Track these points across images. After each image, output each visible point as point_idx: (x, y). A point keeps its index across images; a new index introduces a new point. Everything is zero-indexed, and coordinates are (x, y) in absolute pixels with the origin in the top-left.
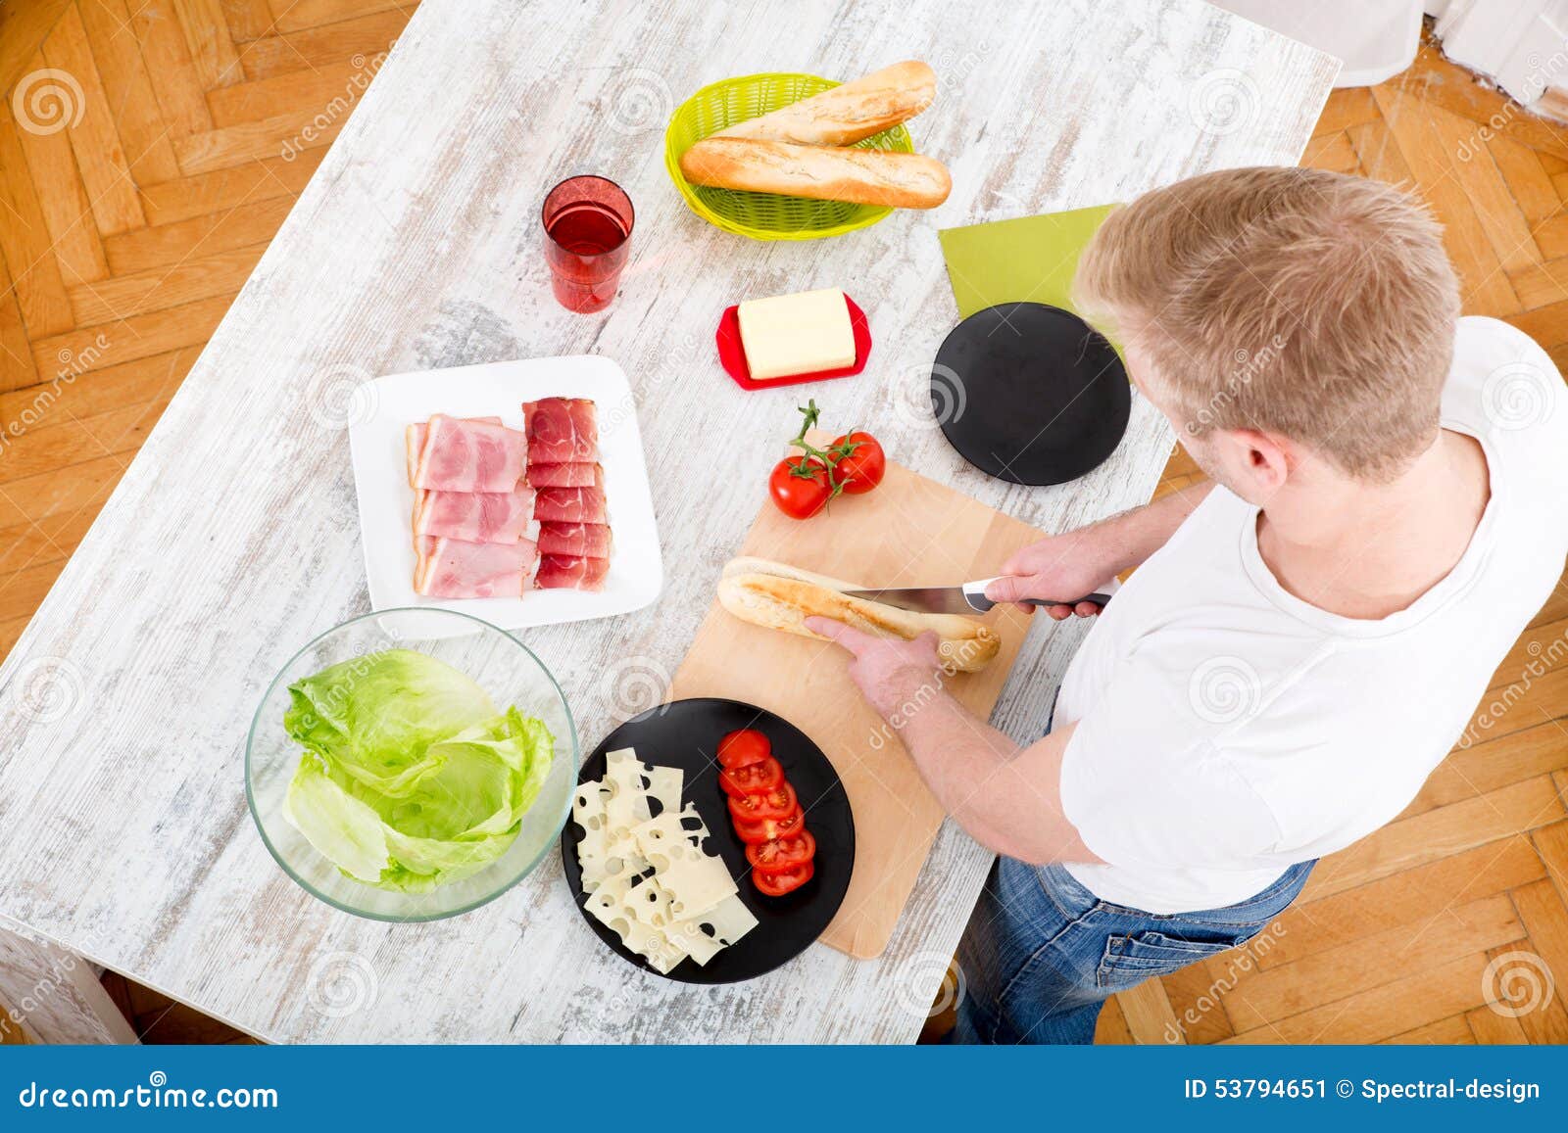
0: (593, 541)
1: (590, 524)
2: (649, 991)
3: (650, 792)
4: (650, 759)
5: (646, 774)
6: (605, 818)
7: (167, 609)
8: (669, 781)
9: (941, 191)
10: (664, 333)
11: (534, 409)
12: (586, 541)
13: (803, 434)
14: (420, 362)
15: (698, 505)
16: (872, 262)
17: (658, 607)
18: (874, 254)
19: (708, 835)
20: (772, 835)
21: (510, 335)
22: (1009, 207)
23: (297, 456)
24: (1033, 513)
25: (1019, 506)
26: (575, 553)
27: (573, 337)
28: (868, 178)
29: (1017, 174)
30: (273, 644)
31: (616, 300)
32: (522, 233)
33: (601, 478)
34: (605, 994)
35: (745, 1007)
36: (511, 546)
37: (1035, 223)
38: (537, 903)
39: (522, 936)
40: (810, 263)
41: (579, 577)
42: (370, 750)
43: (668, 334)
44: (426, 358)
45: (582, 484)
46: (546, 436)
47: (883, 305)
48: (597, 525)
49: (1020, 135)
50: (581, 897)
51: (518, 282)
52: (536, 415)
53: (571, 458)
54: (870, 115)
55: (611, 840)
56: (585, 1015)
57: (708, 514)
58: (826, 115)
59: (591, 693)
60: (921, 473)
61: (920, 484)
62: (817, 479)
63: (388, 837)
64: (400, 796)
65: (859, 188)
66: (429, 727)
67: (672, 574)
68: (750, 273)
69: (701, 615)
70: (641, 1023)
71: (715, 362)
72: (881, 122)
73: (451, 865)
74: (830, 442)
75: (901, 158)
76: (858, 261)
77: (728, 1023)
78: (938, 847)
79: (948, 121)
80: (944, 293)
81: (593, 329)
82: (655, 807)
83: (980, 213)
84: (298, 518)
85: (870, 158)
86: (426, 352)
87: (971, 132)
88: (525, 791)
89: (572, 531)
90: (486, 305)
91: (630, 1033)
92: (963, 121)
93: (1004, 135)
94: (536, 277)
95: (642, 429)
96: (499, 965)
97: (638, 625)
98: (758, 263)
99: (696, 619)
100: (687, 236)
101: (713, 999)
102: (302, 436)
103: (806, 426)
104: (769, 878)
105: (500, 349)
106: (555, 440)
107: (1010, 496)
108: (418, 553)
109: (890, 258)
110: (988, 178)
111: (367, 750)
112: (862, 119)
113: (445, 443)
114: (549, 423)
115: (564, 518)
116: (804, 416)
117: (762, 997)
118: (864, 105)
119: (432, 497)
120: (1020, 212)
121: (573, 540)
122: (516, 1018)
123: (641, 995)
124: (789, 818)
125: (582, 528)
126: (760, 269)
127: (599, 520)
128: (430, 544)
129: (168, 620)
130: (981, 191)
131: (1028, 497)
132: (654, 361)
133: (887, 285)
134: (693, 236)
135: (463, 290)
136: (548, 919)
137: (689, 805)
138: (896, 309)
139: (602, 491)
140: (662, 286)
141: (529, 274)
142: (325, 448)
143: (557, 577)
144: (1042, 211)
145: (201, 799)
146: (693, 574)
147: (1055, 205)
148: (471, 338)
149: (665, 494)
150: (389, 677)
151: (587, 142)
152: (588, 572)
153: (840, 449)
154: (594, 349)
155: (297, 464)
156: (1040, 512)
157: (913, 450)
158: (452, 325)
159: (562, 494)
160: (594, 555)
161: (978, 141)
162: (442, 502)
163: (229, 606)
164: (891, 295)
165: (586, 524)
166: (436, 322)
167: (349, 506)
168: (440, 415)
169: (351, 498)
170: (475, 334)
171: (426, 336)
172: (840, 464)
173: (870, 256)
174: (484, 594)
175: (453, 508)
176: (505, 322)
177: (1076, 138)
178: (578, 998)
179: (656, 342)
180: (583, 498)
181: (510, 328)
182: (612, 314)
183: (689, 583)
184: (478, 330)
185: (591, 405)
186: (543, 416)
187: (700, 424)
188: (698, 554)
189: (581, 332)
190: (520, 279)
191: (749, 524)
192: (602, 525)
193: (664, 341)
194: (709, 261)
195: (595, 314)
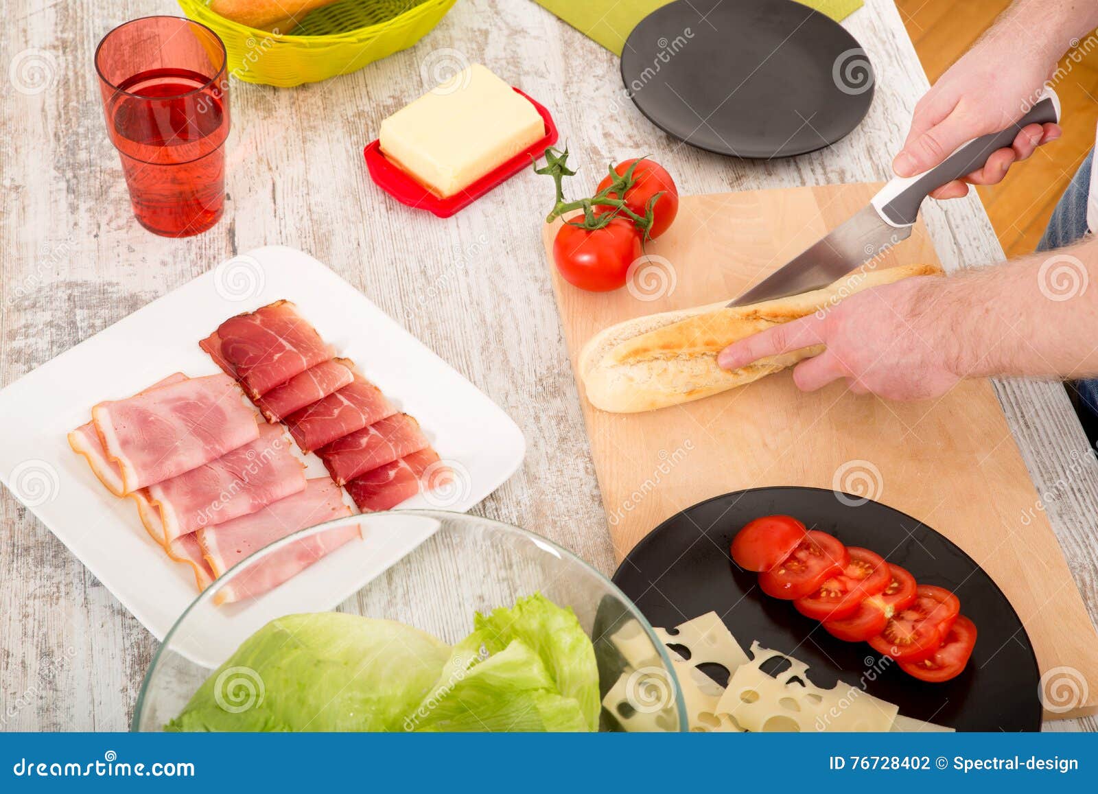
0: (397, 438)
1: (380, 422)
3: (696, 659)
8: (710, 634)
10: (309, 209)
11: (218, 343)
12: (390, 441)
13: (560, 195)
15: (483, 349)
17: (526, 473)
18: (477, 42)
19: (806, 667)
20: (889, 612)
24: (842, 179)
26: (387, 460)
31: (228, 204)
33: (356, 369)
36: (300, 493)
40: (416, 79)
41: (413, 481)
43: (314, 208)
45: (338, 385)
46: (253, 360)
48: (385, 419)
51: (94, 240)
52: (224, 347)
53: (304, 362)
57: (505, 353)
68: (360, 115)
71: (389, 209)
81: (223, 243)
82: (718, 673)
89: (364, 441)
90: (73, 279)
94: (113, 225)
97: (518, 503)
100: (261, 114)
103: (560, 186)
104: (928, 663)
106: (271, 356)
107: (805, 177)
113: (131, 431)
114: (247, 347)
115: (345, 428)
119: (158, 494)
121: (373, 449)
124: (890, 581)
125: (373, 430)
127: (387, 411)
128: (194, 548)
131: (824, 168)
133: (515, 62)
134: (270, 111)
137: (755, 647)
138: (542, 76)
139: (367, 383)
141: (103, 227)
146: (537, 419)
148: (78, 318)
151: (76, 80)
156: (848, 176)
158: (44, 316)
159: (321, 407)
160: (411, 451)
162: (174, 490)
164: (527, 68)
165: (374, 424)
166: (23, 323)
168: (103, 404)
170: (80, 314)
173: (474, 46)
175: (194, 492)
176: (110, 284)
179: (307, 222)
180: (348, 400)
181: (120, 288)
182: (234, 220)
183: (540, 429)
184: (82, 308)
185: (285, 305)
186: (235, 344)
187: (421, 272)
188: (526, 396)
189: (211, 252)
190: (96, 236)
191: (557, 338)
192: (394, 416)
193: (315, 217)
194: (305, 124)
195: (214, 229)
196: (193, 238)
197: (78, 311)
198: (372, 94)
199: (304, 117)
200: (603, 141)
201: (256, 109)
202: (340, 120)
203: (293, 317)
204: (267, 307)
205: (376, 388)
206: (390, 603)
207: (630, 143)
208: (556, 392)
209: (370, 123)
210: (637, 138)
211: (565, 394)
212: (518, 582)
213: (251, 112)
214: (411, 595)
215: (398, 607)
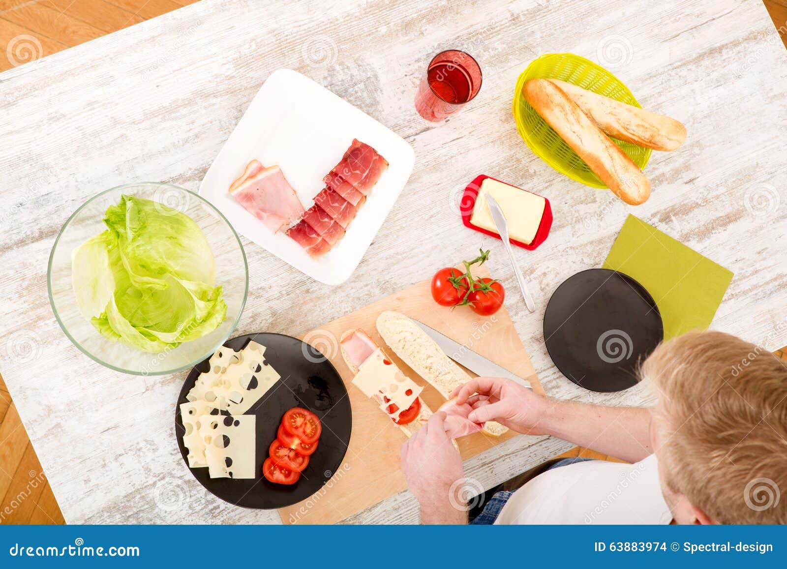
0: (332, 232)
1: (338, 223)
2: (180, 467)
3: (257, 375)
4: (270, 359)
5: (262, 365)
6: (224, 371)
7: (109, 103)
8: (270, 378)
9: (639, 200)
10: (452, 157)
11: (358, 146)
12: (329, 230)
13: (472, 263)
14: (325, 78)
15: (397, 254)
16: (582, 202)
18: (586, 199)
20: (293, 446)
21: (378, 99)
22: (672, 228)
23: (230, 78)
24: (553, 388)
25: (549, 379)
26: (319, 232)
27: (407, 124)
28: (608, 164)
29: (691, 215)
30: (144, 160)
31: (443, 122)
32: (426, 53)
33: (361, 205)
34: (158, 451)
35: (218, 511)
37: (677, 247)
38: (163, 383)
39: (144, 393)
40: (551, 178)
41: (310, 244)
42: (136, 255)
43: (453, 158)
44: (329, 79)
45: (349, 201)
46: (353, 164)
47: (570, 226)
48: (340, 226)
49: (709, 197)
50: (183, 398)
51: (404, 75)
52: (357, 149)
53: (355, 184)
54: (636, 132)
55: (218, 384)
56: (141, 454)
57: (398, 262)
58: (616, 116)
59: (271, 304)
60: (515, 325)
61: (510, 331)
62: (459, 291)
63: (110, 303)
64: (136, 285)
65: (600, 166)
66: (173, 266)
67: (357, 277)
68: (518, 160)
69: (354, 308)
70: (163, 478)
72: (640, 141)
73: (128, 340)
74: (482, 277)
75: (632, 168)
76: (575, 197)
77: (204, 512)
78: (370, 510)
79: (679, 162)
80: (603, 245)
81: (420, 128)
83: (656, 220)
84: (205, 108)
85: (617, 156)
86: (332, 76)
87: (687, 176)
88: (194, 330)
89: (326, 220)
90: (379, 75)
91: (155, 479)
92: (687, 167)
93: (702, 190)
94: (415, 80)
95: (402, 196)
96: (122, 398)
98: (526, 158)
99: (350, 308)
100: (503, 118)
101: (206, 495)
102: (240, 70)
103: (476, 261)
104: (272, 467)
105: (368, 102)
106: (355, 168)
107: (549, 370)
108: (245, 172)
109: (593, 207)
110: (675, 205)
111: (134, 254)
112: (632, 132)
114: (359, 158)
115: (327, 210)
116: (480, 255)
117: (229, 512)
118: (638, 126)
120: (675, 235)
121: (322, 225)
122: (109, 429)
123: (174, 466)
124: (308, 444)
125: (332, 222)
126: (525, 162)
127: (343, 225)
128: (256, 171)
129: (106, 109)
130: (666, 209)
131: (557, 378)
132: (436, 166)
133: (579, 220)
134: (507, 120)
135: (374, 59)
136: (163, 395)
138: (573, 235)
139: (356, 211)
140: (470, 133)
141: (412, 76)
142: (246, 85)
143: (300, 237)
144: (686, 244)
145: (51, 207)
146: (367, 285)
147: (695, 245)
148: (359, 86)
149: (386, 236)
150: (172, 228)
152: (317, 245)
153: (482, 285)
154: (412, 139)
155: (226, 82)
156: (557, 390)
157: (522, 311)
158: (355, 72)
159: (337, 197)
160: (326, 240)
161: (686, 183)
163: (139, 125)
164: (577, 226)
165: (335, 221)
166: (349, 65)
167: (234, 122)
169: (237, 118)
170: (362, 86)
171: (338, 68)
172: (476, 292)
173: (583, 199)
174: (259, 216)
176: (381, 91)
177: (736, 220)
178: (145, 443)
179: (444, 158)
180: (344, 208)
181: (381, 96)
182: (435, 128)
183: (361, 288)
184: (365, 85)
185: (386, 166)
186: (359, 153)
187: (432, 215)
188: (377, 278)
189: (413, 125)
190: (406, 75)
191: (413, 282)
192: (343, 228)
193: (448, 161)
194: (503, 139)
195: (427, 121)
196: (418, 115)
197: (363, 84)
198: (533, 162)
199: (508, 137)
200: (540, 273)
201: (505, 115)
202: (513, 153)
203: (381, 171)
204: (384, 159)
205: (355, 216)
206: (258, 252)
207: (543, 286)
208: (383, 290)
209: (515, 166)
210: (547, 288)
211: (383, 294)
212: (281, 300)
213: (503, 112)
214: (264, 260)
215: (257, 257)
